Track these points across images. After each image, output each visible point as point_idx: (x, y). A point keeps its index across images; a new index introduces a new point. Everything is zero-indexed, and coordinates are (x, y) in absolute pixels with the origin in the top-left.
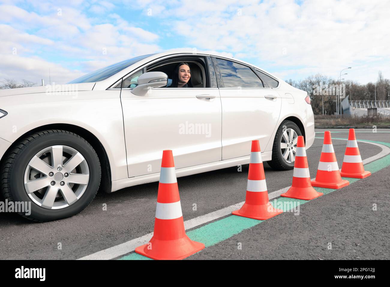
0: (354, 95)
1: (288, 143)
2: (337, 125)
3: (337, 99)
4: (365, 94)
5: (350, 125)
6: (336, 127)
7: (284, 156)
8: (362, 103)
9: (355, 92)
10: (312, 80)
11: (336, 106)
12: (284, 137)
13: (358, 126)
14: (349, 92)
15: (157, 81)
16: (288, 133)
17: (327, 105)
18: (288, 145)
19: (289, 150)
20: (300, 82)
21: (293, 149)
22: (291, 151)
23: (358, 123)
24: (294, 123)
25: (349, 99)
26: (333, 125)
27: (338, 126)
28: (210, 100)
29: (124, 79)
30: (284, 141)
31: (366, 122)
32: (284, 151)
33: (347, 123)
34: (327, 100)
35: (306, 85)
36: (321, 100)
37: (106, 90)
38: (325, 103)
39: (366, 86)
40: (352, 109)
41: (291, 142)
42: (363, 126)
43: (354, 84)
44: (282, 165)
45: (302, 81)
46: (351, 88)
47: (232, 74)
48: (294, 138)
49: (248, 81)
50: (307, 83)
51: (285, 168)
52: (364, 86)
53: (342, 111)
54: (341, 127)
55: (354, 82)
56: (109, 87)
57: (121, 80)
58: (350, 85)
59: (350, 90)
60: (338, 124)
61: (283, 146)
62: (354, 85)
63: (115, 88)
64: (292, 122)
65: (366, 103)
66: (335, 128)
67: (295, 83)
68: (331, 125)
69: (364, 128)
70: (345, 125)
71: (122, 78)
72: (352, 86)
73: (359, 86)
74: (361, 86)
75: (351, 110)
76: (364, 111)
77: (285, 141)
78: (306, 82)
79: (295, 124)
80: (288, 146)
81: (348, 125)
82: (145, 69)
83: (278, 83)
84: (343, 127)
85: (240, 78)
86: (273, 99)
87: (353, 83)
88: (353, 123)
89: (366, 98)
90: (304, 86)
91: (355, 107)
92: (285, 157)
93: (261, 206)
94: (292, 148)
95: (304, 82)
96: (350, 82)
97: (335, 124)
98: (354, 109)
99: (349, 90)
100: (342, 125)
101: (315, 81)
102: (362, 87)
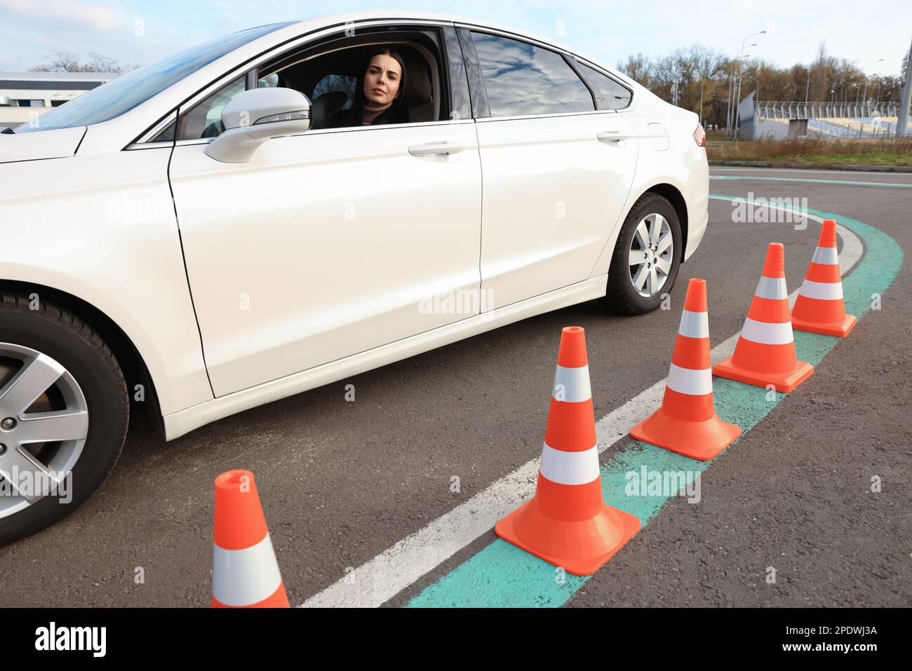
0: (763, 89)
1: (648, 251)
2: (731, 158)
3: (732, 96)
4: (786, 87)
5: (759, 159)
6: (729, 162)
7: (635, 282)
8: (778, 107)
9: (767, 83)
10: (683, 57)
11: (727, 112)
12: (638, 237)
13: (774, 161)
14: (756, 82)
15: (277, 119)
16: (648, 224)
17: (710, 108)
18: (646, 254)
19: (649, 267)
20: (658, 60)
21: (658, 265)
22: (653, 270)
23: (773, 156)
24: (664, 198)
25: (754, 99)
26: (722, 159)
27: (733, 160)
28: (450, 156)
29: (182, 109)
30: (637, 246)
31: (790, 155)
32: (635, 269)
33: (751, 154)
34: (710, 100)
35: (671, 65)
36: (698, 98)
37: (125, 149)
38: (706, 104)
39: (789, 72)
40: (760, 120)
41: (653, 248)
42: (783, 162)
43: (765, 67)
44: (628, 306)
45: (662, 58)
46: (760, 75)
47: (523, 63)
48: (661, 234)
49: (558, 80)
50: (673, 62)
51: (634, 311)
52: (787, 71)
53: (739, 123)
54: (738, 162)
55: (766, 61)
56: (135, 141)
57: (174, 115)
58: (759, 69)
59: (758, 79)
60: (733, 157)
61: (634, 257)
62: (766, 69)
63: (154, 141)
64: (660, 196)
65: (786, 108)
66: (726, 165)
67: (649, 61)
68: (718, 157)
69: (785, 166)
70: (748, 159)
71: (177, 108)
72: (762, 70)
73: (777, 69)
74: (779, 71)
75: (756, 122)
76: (782, 125)
77: (641, 244)
78: (670, 60)
79: (667, 201)
80: (645, 258)
81: (753, 160)
82: (253, 75)
83: (632, 94)
84: (743, 162)
85: (539, 71)
86: (618, 140)
87: (766, 64)
88: (764, 156)
89: (787, 95)
90: (666, 68)
91: (766, 117)
92: (638, 283)
93: (581, 523)
94: (655, 260)
95: (667, 59)
96: (759, 63)
97: (727, 155)
98: (763, 120)
99: (755, 80)
100: (741, 159)
101: (689, 58)
102: (783, 73)
